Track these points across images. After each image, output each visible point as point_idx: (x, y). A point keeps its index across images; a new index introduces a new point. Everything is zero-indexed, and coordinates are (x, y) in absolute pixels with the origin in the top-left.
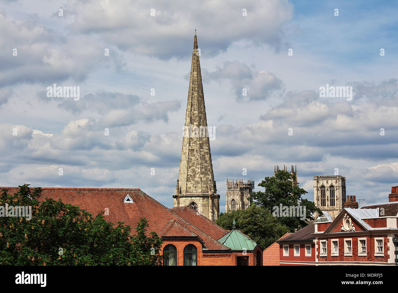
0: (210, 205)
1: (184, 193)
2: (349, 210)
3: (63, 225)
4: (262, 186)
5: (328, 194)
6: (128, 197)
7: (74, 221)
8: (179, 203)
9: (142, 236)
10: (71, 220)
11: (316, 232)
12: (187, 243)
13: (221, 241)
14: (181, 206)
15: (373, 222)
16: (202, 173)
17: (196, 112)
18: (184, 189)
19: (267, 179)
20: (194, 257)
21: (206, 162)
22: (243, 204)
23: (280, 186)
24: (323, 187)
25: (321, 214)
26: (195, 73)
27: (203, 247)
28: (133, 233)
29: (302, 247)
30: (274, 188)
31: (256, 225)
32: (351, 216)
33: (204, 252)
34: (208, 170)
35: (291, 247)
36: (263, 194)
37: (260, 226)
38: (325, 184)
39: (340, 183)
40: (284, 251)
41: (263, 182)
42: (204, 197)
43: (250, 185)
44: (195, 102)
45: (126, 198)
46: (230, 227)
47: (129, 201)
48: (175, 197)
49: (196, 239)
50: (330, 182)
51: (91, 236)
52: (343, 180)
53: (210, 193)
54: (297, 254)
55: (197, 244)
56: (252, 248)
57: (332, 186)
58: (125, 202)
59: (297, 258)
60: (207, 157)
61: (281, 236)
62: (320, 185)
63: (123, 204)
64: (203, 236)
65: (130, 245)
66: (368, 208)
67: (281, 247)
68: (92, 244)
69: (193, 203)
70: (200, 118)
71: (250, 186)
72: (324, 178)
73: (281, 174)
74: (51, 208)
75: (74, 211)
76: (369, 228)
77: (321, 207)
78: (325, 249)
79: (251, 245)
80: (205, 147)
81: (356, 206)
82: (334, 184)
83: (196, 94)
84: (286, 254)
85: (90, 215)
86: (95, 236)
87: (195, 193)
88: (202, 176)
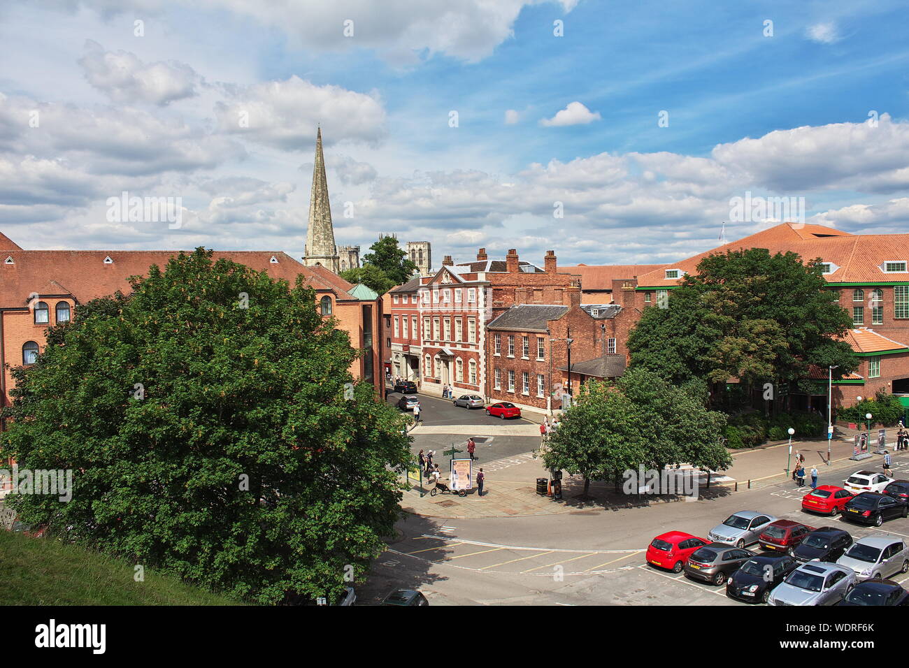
0: (332, 264)
1: (311, 255)
2: (447, 267)
3: (234, 281)
4: (372, 249)
5: (417, 255)
6: (273, 258)
7: (244, 277)
8: (306, 263)
9: (300, 289)
10: (242, 276)
11: (421, 284)
12: (324, 295)
13: (350, 292)
14: (308, 265)
15: (466, 276)
16: (325, 239)
17: (319, 190)
18: (310, 252)
19: (376, 244)
20: (329, 306)
21: (328, 230)
22: (351, 264)
23: (386, 249)
24: (413, 250)
25: (419, 271)
26: (319, 158)
27: (337, 298)
28: (293, 287)
29: (410, 296)
30: (382, 250)
31: (370, 280)
32: (449, 272)
33: (337, 301)
34: (330, 236)
35: (400, 296)
36: (373, 256)
37: (374, 281)
38: (415, 248)
39: (426, 247)
40: (395, 300)
41: (373, 246)
42: (327, 258)
43: (357, 249)
44: (319, 181)
45: (272, 259)
46: (354, 281)
47: (274, 261)
48: (304, 258)
49: (331, 291)
50: (419, 246)
51: (258, 289)
52: (429, 244)
53: (332, 255)
54: (405, 302)
55: (332, 296)
56: (374, 298)
57: (420, 250)
58: (271, 262)
59: (405, 305)
60: (329, 226)
61: (390, 289)
62: (411, 249)
63: (269, 264)
64: (336, 289)
65: (292, 297)
66: (462, 265)
67: (392, 297)
68: (259, 296)
69: (318, 263)
70: (323, 195)
71: (356, 251)
72: (414, 243)
73: (388, 240)
74: (224, 266)
75: (243, 269)
76: (464, 281)
77: (419, 266)
78: (428, 298)
79: (373, 295)
80: (328, 218)
81: (451, 264)
82: (422, 248)
83: (319, 175)
84: (396, 302)
85: (257, 272)
86: (262, 289)
87: (320, 255)
88: (325, 241)
